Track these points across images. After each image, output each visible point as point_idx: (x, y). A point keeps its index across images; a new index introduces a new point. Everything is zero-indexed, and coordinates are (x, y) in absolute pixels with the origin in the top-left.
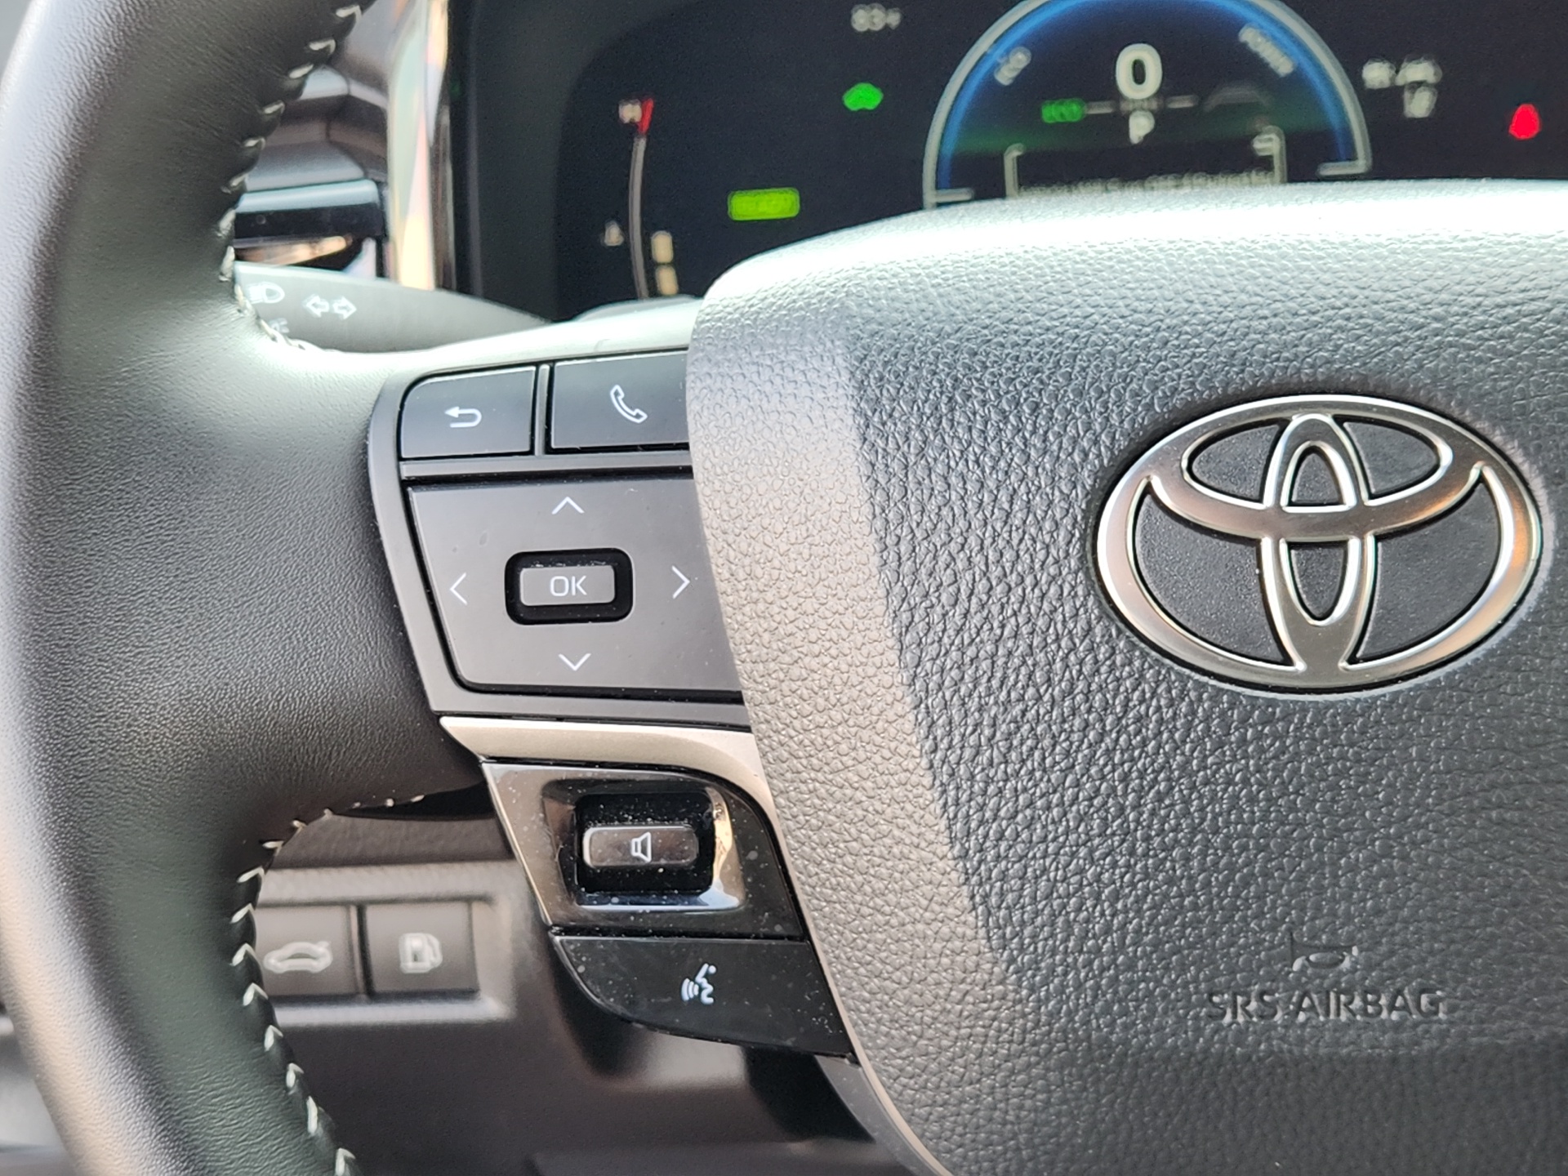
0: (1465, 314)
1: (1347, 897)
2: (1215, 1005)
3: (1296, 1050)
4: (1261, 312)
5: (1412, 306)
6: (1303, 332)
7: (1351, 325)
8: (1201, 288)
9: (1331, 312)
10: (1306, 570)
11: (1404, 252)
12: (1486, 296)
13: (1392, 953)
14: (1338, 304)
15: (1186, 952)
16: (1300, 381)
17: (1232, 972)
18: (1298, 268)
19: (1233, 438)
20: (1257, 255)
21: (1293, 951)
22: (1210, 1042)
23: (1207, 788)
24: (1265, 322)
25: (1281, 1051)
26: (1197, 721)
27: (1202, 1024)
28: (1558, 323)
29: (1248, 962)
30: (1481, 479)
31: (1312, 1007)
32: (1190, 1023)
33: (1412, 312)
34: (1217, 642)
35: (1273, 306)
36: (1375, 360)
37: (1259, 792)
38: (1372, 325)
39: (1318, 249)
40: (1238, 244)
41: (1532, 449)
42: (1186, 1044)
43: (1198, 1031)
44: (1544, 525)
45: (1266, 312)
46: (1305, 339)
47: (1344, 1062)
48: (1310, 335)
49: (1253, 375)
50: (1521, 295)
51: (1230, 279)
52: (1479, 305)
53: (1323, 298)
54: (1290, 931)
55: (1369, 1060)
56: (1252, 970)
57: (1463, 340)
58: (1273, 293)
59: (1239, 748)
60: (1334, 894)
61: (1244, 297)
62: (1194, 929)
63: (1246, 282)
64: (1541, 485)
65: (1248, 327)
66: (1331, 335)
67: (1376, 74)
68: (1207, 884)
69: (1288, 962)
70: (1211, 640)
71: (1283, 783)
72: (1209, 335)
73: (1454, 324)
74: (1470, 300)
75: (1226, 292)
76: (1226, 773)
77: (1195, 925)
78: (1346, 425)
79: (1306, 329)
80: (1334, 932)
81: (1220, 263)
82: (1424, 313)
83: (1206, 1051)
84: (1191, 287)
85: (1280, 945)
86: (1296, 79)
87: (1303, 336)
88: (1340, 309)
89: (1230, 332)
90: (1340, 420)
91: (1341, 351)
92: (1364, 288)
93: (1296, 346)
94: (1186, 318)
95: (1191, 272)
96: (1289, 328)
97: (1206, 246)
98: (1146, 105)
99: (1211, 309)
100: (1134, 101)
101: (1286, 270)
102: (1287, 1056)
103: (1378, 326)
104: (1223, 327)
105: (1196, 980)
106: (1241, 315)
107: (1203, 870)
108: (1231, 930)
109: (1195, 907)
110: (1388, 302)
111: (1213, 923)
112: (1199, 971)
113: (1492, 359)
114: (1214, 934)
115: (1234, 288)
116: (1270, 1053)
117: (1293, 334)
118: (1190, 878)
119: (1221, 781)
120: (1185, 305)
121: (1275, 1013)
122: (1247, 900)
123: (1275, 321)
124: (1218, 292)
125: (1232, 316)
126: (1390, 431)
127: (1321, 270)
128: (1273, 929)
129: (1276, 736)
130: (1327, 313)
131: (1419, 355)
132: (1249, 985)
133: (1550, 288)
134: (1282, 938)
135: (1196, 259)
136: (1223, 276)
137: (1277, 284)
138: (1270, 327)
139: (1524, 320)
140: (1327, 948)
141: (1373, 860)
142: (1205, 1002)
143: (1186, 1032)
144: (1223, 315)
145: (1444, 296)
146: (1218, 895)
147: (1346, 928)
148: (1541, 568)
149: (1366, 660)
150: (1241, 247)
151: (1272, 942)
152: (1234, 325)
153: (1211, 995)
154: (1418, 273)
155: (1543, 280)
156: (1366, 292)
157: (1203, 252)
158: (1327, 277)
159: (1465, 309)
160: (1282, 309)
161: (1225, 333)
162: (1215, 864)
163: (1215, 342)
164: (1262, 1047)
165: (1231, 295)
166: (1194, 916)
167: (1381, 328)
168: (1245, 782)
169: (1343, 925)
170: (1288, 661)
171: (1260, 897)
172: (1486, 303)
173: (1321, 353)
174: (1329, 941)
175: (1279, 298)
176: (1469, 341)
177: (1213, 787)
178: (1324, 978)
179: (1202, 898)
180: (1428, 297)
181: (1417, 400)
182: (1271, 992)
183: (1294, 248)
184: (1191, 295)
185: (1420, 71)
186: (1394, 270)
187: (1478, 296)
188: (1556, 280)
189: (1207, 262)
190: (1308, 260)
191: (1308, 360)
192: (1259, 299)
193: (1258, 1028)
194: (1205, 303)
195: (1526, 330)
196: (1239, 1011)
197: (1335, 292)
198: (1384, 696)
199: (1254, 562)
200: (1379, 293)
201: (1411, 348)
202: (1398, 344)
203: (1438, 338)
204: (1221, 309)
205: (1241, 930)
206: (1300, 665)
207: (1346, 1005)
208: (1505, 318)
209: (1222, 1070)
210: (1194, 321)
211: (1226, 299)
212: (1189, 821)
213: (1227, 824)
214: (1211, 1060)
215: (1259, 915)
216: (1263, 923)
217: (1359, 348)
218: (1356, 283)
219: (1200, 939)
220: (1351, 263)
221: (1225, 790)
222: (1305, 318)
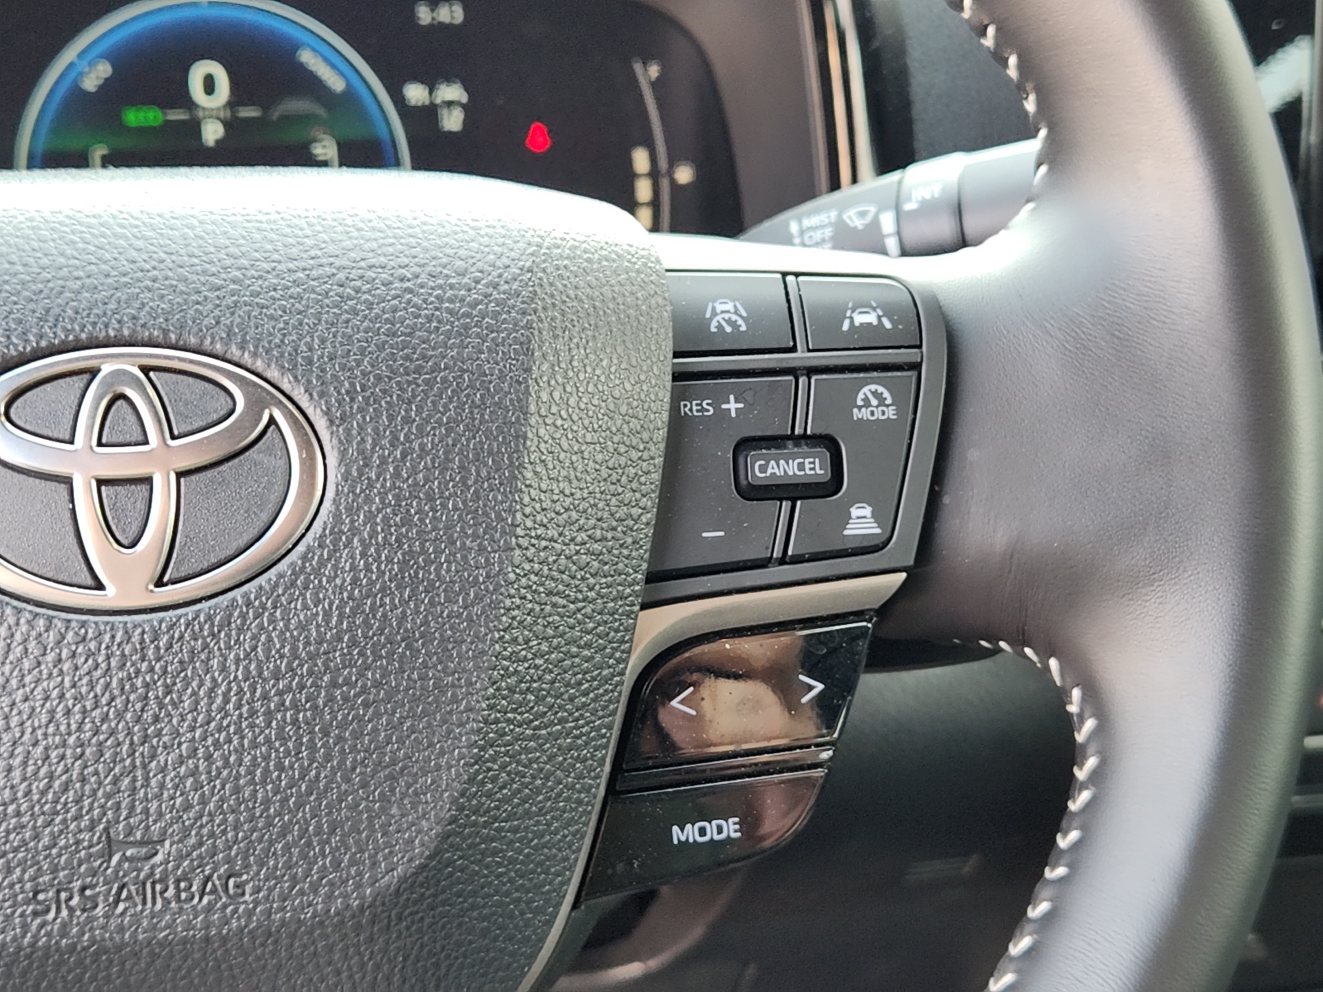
0: (261, 277)
1: (158, 796)
2: (39, 903)
3: (117, 937)
4: (76, 274)
5: (214, 269)
6: (112, 292)
7: (157, 285)
8: (24, 251)
9: (140, 274)
10: (114, 505)
11: (213, 223)
12: (280, 262)
13: (201, 844)
14: (148, 267)
15: (11, 855)
16: (108, 336)
17: (55, 870)
18: (115, 235)
19: (48, 387)
20: (80, 224)
21: (110, 846)
22: (36, 938)
23: (27, 704)
24: (79, 283)
25: (103, 940)
26: (15, 644)
27: (29, 919)
28: (342, 286)
29: (69, 861)
30: (272, 421)
31: (129, 897)
32: (17, 920)
33: (213, 275)
34: (35, 571)
35: (88, 268)
36: (177, 316)
37: (74, 705)
38: (176, 286)
39: (137, 219)
40: (64, 214)
41: (315, 394)
42: (14, 939)
43: (25, 927)
44: (327, 461)
45: (81, 274)
46: (115, 297)
47: (161, 944)
48: (119, 294)
49: (65, 329)
50: (312, 262)
51: (52, 244)
52: (274, 269)
53: (134, 262)
54: (106, 830)
55: (185, 941)
56: (73, 868)
57: (257, 300)
58: (90, 256)
59: (55, 666)
60: (146, 794)
61: (62, 260)
62: (18, 834)
63: (66, 247)
64: (324, 426)
65: (63, 287)
66: (138, 294)
67: (415, 93)
68: (28, 793)
69: (107, 858)
70: (30, 569)
71: (96, 696)
72: (27, 294)
73: (249, 286)
74: (266, 266)
75: (46, 255)
76: (43, 689)
77: (18, 830)
78: (152, 374)
79: (116, 289)
80: (147, 828)
81: (46, 230)
82: (224, 276)
83: (33, 945)
84: (15, 250)
85: (98, 843)
86: (349, 95)
87: (112, 295)
88: (148, 271)
89: (46, 291)
90: (146, 370)
91: (147, 308)
92: (172, 254)
93: (106, 304)
94: (7, 278)
95: (17, 237)
96: (100, 288)
97: (36, 215)
98: (214, 113)
99: (30, 270)
100: (204, 109)
101: (104, 237)
102: (109, 944)
103: (181, 287)
104: (40, 286)
105: (20, 880)
106: (58, 276)
107: (24, 779)
108: (52, 833)
109: (18, 814)
110: (192, 266)
111: (34, 828)
112: (24, 871)
113: (281, 316)
114: (37, 837)
115: (55, 252)
116: (93, 941)
117: (104, 293)
118: (12, 787)
119: (39, 697)
120: (7, 266)
121: (96, 906)
122: (66, 804)
123: (88, 281)
124: (39, 255)
125: (49, 276)
126: (191, 380)
127: (136, 237)
128: (91, 828)
129: (89, 654)
130: (136, 275)
131: (217, 312)
132: (70, 882)
133: (337, 256)
134: (100, 838)
135: (23, 225)
136: (44, 242)
137: (93, 248)
138: (83, 286)
139: (312, 283)
140: (141, 843)
141: (181, 761)
142: (30, 900)
143: (14, 929)
144: (41, 276)
145: (245, 262)
146: (39, 801)
147: (158, 825)
148: (325, 499)
149: (173, 583)
150: (68, 217)
151: (90, 840)
152: (51, 285)
153: (36, 893)
154: (223, 241)
155: (331, 249)
156: (174, 258)
157: (31, 220)
158: (140, 244)
159: (260, 273)
160: (97, 271)
161: (41, 291)
162: (36, 773)
163: (32, 300)
164: (86, 937)
165: (50, 258)
166: (18, 821)
167: (183, 288)
168: (62, 696)
169: (155, 822)
170: (100, 586)
171: (78, 801)
172: (279, 267)
173: (128, 310)
174: (143, 836)
175: (94, 261)
176: (262, 301)
177: (32, 704)
178: (139, 870)
179: (25, 805)
180: (228, 262)
181: (215, 352)
182: (93, 887)
183: (114, 217)
184: (14, 258)
185: (452, 92)
186: (202, 238)
187: (273, 261)
188: (343, 249)
189: (32, 228)
190: (125, 228)
191: (116, 316)
192: (76, 261)
193: (82, 919)
194: (25, 265)
195: (314, 292)
196: (64, 906)
197: (145, 256)
198: (187, 614)
199: (67, 497)
200: (185, 258)
201: (210, 306)
202: (198, 303)
203: (235, 298)
204: (40, 270)
205: (61, 832)
206: (111, 590)
207: (162, 893)
208: (295, 281)
209: (50, 961)
210: (15, 281)
211: (45, 261)
212: (10, 735)
213: (45, 735)
214: (40, 953)
215: (78, 818)
216: (83, 824)
217: (164, 306)
218: (165, 249)
219: (24, 843)
220: (164, 231)
221: (43, 706)
222: (116, 279)
